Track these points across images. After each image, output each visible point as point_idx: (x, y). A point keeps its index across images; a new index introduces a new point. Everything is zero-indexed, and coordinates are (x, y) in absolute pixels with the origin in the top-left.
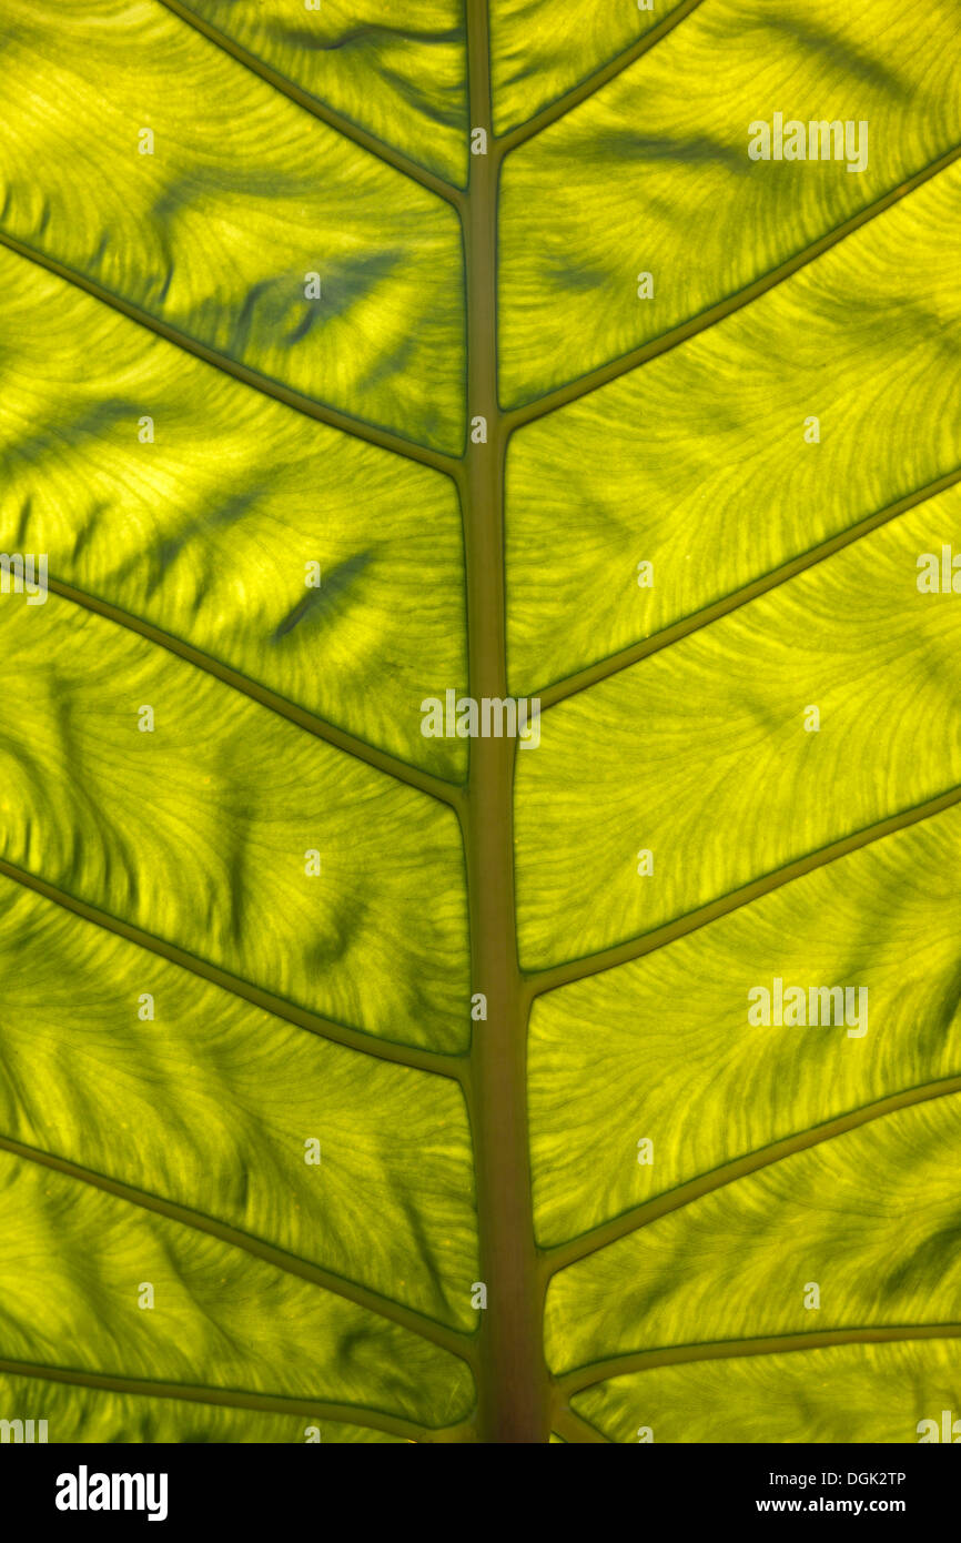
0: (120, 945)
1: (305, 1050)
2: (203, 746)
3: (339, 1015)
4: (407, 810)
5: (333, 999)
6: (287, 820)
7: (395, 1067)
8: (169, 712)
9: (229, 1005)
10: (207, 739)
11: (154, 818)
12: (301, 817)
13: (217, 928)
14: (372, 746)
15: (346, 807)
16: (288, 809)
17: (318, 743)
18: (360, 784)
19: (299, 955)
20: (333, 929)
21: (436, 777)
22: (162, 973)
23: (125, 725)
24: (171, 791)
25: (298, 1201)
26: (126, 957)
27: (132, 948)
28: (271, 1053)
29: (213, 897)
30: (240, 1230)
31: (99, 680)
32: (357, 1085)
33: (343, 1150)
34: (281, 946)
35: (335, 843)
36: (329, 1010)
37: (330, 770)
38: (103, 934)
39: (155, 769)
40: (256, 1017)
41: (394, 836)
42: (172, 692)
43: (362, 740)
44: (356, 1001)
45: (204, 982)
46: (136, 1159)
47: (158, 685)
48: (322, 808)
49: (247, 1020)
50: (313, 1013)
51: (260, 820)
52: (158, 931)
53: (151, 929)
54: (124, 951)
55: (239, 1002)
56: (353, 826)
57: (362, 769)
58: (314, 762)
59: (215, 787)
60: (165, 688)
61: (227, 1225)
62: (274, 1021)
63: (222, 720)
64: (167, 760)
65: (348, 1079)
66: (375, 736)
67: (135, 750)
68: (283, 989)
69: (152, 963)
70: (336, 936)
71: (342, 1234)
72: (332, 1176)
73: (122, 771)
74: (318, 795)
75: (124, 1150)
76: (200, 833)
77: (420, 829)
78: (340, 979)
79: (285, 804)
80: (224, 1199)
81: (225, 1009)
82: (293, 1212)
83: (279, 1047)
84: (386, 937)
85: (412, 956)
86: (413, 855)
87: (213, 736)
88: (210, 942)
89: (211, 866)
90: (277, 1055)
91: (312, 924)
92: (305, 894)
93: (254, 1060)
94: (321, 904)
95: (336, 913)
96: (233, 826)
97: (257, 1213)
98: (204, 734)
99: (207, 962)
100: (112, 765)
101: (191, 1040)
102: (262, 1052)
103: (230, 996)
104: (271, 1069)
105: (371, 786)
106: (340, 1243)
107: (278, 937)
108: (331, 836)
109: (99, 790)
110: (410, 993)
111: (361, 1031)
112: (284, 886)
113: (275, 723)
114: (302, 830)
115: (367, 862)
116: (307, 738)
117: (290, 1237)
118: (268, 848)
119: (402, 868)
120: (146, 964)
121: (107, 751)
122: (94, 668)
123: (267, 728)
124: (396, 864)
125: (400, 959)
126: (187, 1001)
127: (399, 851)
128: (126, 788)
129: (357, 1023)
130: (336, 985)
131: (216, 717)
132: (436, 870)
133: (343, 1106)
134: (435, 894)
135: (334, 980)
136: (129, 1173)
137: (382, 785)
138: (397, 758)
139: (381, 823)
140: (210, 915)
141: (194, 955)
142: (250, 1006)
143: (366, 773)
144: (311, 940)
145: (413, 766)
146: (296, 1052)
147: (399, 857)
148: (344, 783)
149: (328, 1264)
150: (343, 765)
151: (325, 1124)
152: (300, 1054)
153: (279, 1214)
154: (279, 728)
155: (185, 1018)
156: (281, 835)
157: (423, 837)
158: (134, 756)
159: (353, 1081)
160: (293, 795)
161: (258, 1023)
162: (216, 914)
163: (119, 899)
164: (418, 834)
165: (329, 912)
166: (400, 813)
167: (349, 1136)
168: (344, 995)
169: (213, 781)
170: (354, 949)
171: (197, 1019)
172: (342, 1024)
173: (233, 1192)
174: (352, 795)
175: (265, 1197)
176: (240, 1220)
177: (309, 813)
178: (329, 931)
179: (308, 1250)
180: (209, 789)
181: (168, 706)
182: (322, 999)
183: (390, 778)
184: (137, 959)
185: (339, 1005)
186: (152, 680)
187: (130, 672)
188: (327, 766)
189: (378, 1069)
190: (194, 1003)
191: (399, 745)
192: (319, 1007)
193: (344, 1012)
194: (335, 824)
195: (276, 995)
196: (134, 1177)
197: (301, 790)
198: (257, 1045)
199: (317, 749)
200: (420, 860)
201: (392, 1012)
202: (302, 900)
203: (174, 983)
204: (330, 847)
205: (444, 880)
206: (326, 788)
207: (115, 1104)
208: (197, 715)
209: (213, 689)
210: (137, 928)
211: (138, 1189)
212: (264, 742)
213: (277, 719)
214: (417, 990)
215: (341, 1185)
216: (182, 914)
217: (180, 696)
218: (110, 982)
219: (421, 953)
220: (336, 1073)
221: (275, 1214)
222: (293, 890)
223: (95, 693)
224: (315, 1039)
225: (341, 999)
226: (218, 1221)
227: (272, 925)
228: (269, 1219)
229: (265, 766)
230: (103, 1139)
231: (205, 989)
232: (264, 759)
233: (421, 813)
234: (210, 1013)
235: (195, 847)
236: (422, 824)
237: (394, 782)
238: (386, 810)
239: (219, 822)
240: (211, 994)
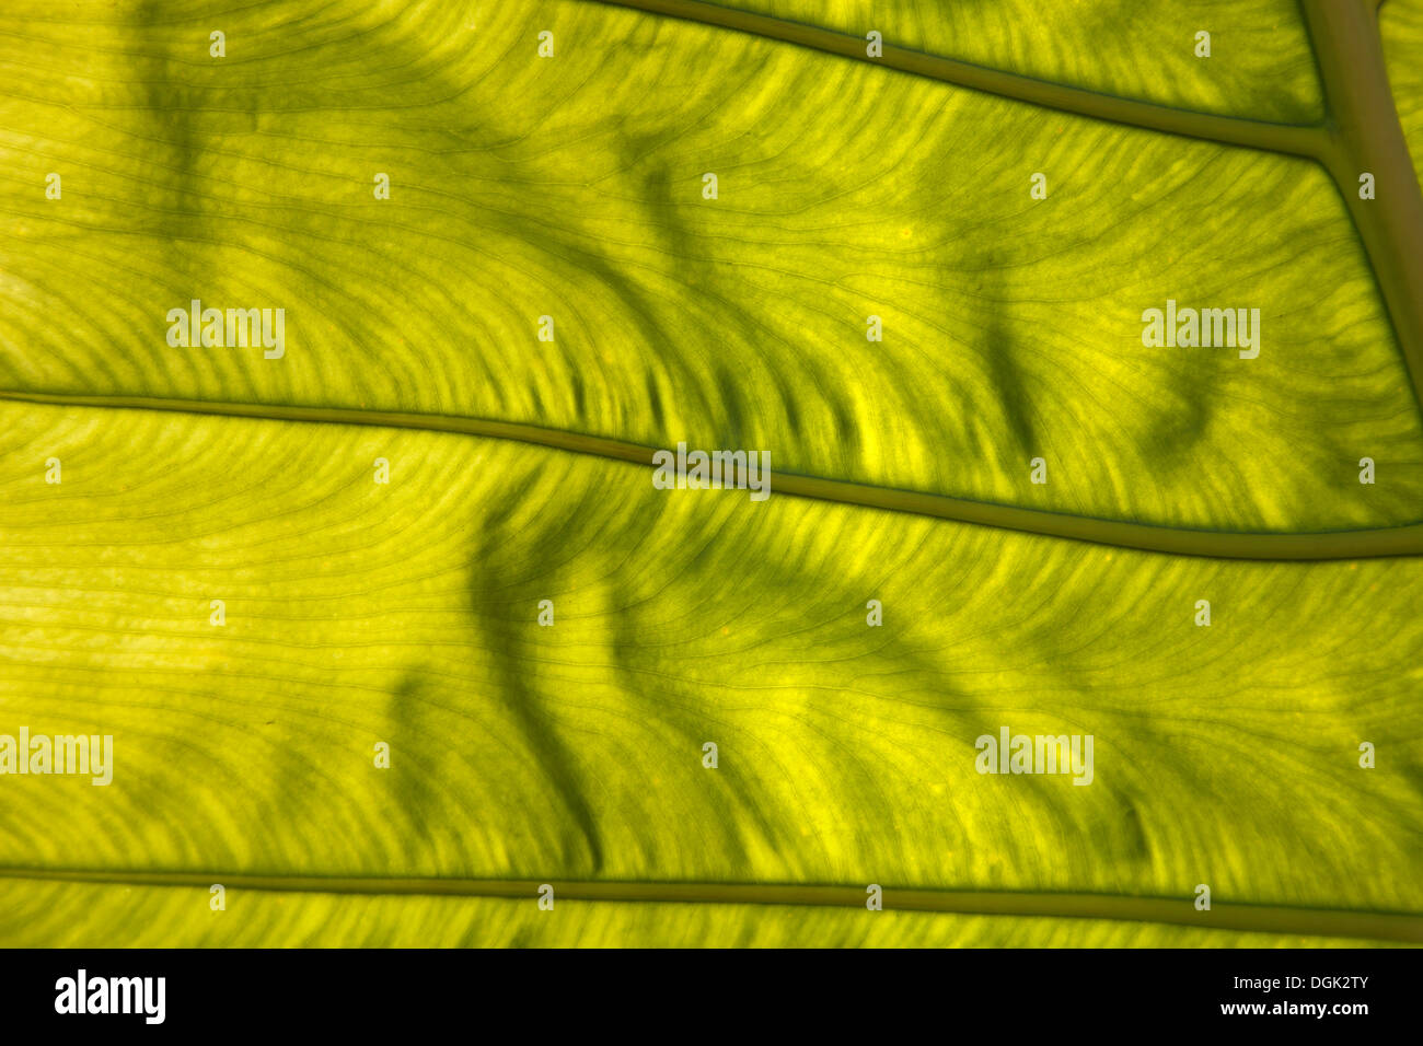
0: (848, 518)
1: (1186, 585)
2: (889, 181)
3: (1222, 519)
4: (1244, 184)
5: (1206, 499)
6: (1061, 253)
7: (1334, 569)
8: (824, 140)
9: (1045, 559)
10: (895, 168)
11: (849, 311)
12: (1080, 243)
13: (989, 450)
14: (1162, 105)
15: (1147, 208)
16: (1058, 237)
17: (1077, 124)
18: (1159, 167)
19: (1131, 451)
20: (1171, 396)
21: (1278, 124)
22: (924, 542)
23: (762, 180)
24: (859, 263)
25: (1234, 818)
26: (860, 536)
27: (868, 518)
28: (1133, 610)
29: (968, 404)
30: (1152, 896)
31: (703, 122)
32: (1281, 613)
33: (1287, 717)
34: (1101, 445)
35: (1144, 266)
36: (1203, 517)
37: (1105, 161)
38: (817, 509)
39: (828, 236)
40: (1096, 562)
41: (1234, 229)
42: (820, 110)
43: (1144, 100)
44: (1242, 491)
45: (995, 535)
46: (959, 840)
47: (796, 105)
48: (1110, 219)
49: (1080, 571)
50: (1181, 528)
51: (1019, 266)
52: (904, 480)
53: (892, 480)
54: (856, 527)
55: (1060, 548)
56: (1166, 234)
57: (1156, 145)
58: (1079, 154)
59: (923, 240)
60: (807, 107)
61: (1127, 895)
62: (1125, 559)
63: (913, 133)
64: (839, 217)
65: (1265, 610)
66: (1160, 89)
67: (789, 213)
68: (1124, 507)
69: (905, 531)
70: (1182, 405)
71: (1323, 841)
72: (1284, 759)
73: (782, 250)
74: (1096, 202)
75: (940, 831)
76: (917, 316)
77: (1273, 208)
78: (1209, 466)
79: (1050, 231)
80: (1109, 859)
81: (1041, 566)
82: (1226, 839)
83: (1142, 597)
84: (1264, 382)
85: (1311, 400)
86: (1271, 250)
87: (903, 160)
88: (987, 472)
89: (947, 362)
90: (1143, 608)
91: (1137, 401)
92: (1117, 357)
93: (1111, 627)
94: (1144, 367)
95: (1173, 372)
96: (972, 288)
97: (1169, 861)
98: (888, 161)
99: (994, 503)
100: (763, 245)
101: (992, 633)
102: (1118, 612)
103: (1046, 543)
104: (1142, 631)
105: (1177, 166)
106: (1321, 857)
107: (1094, 432)
108: (1135, 258)
109: (753, 289)
110: (1323, 454)
111: (1265, 532)
112: (1085, 353)
113: (999, 113)
114: (1089, 261)
115: (1201, 280)
116: (1056, 122)
117: (1232, 879)
118: (1044, 302)
119: (1259, 274)
120: (895, 537)
121: (748, 226)
122: (689, 105)
123: (988, 125)
124: (1249, 270)
125: (1293, 409)
126: (976, 572)
127: (1249, 250)
128: (793, 274)
129: (1253, 523)
130: (1204, 476)
131: (901, 132)
132: (1312, 261)
133: (1269, 651)
134: (1324, 296)
135: (1200, 470)
136: (949, 868)
137: (1194, 160)
138: (1207, 113)
139: (1209, 216)
140: (972, 435)
141: (970, 498)
142: (1082, 548)
143: (1163, 149)
144: (1140, 423)
145: (1236, 117)
146: (1170, 595)
147: (1251, 259)
148: (1133, 173)
149: (1306, 897)
150: (1125, 146)
151: (1247, 687)
152: (1179, 595)
153: (1205, 850)
154: (1008, 119)
155: (979, 599)
156: (1059, 278)
157: (1280, 219)
158: (791, 223)
159: (1274, 610)
160: (1058, 214)
161: (1100, 570)
162: (980, 429)
163: (826, 450)
164: (1271, 216)
165: (1158, 373)
166: (1234, 192)
167: (1289, 694)
168: (1219, 485)
169: (917, 231)
170: (1222, 413)
171: (1000, 595)
172: (1231, 530)
173: (1119, 842)
174: (1152, 187)
175: (1174, 833)
176: (1145, 880)
177: (1089, 234)
178: (1166, 401)
179: (1268, 886)
180: (914, 245)
181: (819, 134)
182: (1188, 503)
183: (1202, 146)
184: (877, 535)
185: (1215, 503)
186: (784, 101)
187: (747, 98)
188: (1100, 155)
189: (1309, 580)
190: (989, 572)
191: (1203, 92)
192: (1187, 517)
193: (1227, 512)
194: (1137, 238)
195: (1116, 519)
196: (957, 873)
197: (1067, 203)
198: (1108, 604)
199: (1077, 134)
200: (1285, 254)
201: (1301, 488)
202: (1113, 368)
203: (948, 551)
204: (1137, 275)
205: (1331, 271)
206: (1107, 189)
207: (919, 759)
208: (870, 135)
209: (884, 89)
210: (868, 484)
211: (968, 889)
212: (990, 146)
213: (1001, 107)
214: (1330, 445)
215: (1301, 768)
216: (930, 443)
217: (835, 113)
218: (846, 582)
219: (1324, 388)
220: (1244, 606)
221: (1197, 853)
222: (1097, 356)
223: (702, 142)
224: (1196, 566)
225: (1218, 495)
226: (1111, 893)
227: (1082, 417)
228: (1191, 862)
229: (1001, 183)
230: (900, 825)
231: (1000, 545)
232: (997, 174)
233: (1268, 184)
234: (1019, 580)
235: (915, 339)
236: (1273, 199)
237: (1212, 150)
238: (1211, 194)
239: (943, 290)
240: (1013, 549)
